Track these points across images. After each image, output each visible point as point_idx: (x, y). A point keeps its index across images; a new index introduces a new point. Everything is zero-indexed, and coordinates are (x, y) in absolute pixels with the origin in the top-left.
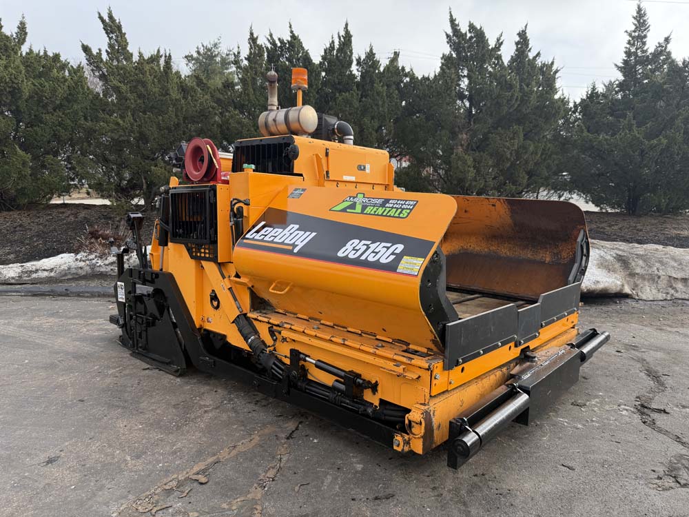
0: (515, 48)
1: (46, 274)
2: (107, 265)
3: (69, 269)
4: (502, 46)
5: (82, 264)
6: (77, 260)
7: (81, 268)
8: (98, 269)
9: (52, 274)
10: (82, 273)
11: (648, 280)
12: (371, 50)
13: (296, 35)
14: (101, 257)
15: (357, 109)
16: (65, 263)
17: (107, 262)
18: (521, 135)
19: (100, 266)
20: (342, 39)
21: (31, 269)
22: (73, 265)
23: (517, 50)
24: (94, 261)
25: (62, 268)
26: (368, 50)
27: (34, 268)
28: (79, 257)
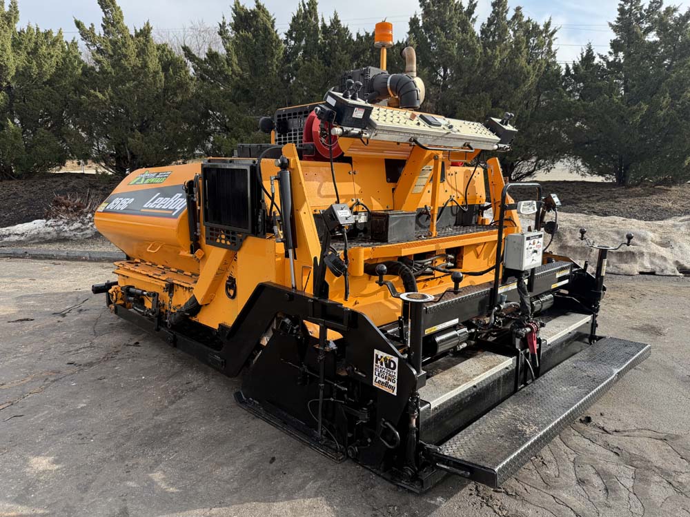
0: (492, 10)
1: (17, 238)
2: (72, 231)
3: (38, 233)
4: (476, 8)
5: (51, 229)
6: (46, 225)
7: (49, 233)
8: (62, 234)
9: (22, 238)
10: (49, 237)
11: (580, 253)
12: (336, 17)
13: (262, 4)
14: (68, 223)
15: (319, 77)
16: (36, 228)
17: (72, 228)
18: (489, 103)
19: (66, 231)
20: (307, 7)
21: (4, 233)
22: (43, 230)
23: (493, 12)
24: (61, 227)
25: (32, 233)
26: (333, 17)
27: (7, 233)
28: (49, 223)
